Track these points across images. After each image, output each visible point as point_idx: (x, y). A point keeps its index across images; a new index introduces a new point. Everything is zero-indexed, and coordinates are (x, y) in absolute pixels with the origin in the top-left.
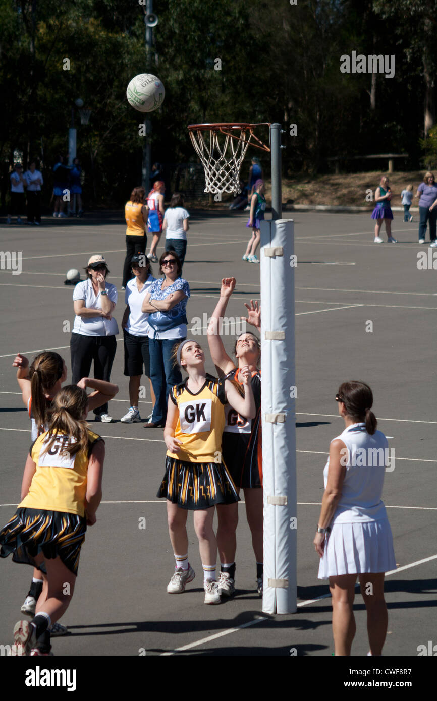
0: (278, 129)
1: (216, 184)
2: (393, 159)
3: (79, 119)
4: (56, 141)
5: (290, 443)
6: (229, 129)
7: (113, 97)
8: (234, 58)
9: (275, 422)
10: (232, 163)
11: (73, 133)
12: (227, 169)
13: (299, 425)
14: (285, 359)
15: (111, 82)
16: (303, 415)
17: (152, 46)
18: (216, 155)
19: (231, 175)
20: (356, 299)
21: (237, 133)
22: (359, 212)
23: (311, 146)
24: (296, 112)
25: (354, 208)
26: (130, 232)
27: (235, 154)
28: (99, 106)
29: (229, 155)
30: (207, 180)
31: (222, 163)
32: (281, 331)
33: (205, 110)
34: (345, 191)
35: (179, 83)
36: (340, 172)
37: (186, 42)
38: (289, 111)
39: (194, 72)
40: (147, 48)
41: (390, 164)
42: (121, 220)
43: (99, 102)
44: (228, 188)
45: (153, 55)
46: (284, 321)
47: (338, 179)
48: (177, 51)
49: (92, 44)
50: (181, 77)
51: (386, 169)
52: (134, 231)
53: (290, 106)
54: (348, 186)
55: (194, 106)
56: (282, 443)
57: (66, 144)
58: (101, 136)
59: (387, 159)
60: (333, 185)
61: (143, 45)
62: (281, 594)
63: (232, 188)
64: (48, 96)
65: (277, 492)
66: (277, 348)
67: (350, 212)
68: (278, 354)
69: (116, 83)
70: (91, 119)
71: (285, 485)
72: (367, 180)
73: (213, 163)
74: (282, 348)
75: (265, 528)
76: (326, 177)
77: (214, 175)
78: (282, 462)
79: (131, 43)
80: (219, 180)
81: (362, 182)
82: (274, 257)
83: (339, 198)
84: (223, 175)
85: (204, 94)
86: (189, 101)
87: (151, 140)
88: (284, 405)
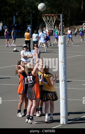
0: (62, 15)
1: (48, 28)
3: (16, 14)
4: (10, 19)
5: (66, 86)
6: (51, 16)
7: (23, 9)
9: (62, 81)
10: (52, 23)
11: (14, 17)
13: (68, 82)
14: (64, 67)
16: (68, 80)
18: (48, 21)
19: (52, 26)
20: (79, 54)
21: (53, 16)
23: (68, 19)
24: (65, 12)
27: (53, 21)
28: (20, 11)
29: (51, 21)
31: (50, 23)
32: (64, 61)
38: (63, 11)
44: (51, 29)
46: (64, 58)
50: (38, 4)
56: (64, 86)
57: (13, 20)
58: (21, 18)
62: (64, 120)
64: (9, 9)
65: (63, 97)
66: (63, 65)
68: (63, 66)
69: (24, 5)
70: (18, 14)
71: (65, 95)
73: (48, 23)
75: (60, 105)
76: (72, 26)
77: (48, 26)
78: (64, 90)
80: (49, 27)
82: (62, 44)
84: (50, 26)
87: (32, 19)
88: (64, 77)
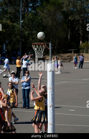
0: (51, 44)
2: (74, 51)
3: (6, 42)
5: (54, 111)
6: (41, 44)
7: (13, 37)
8: (39, 29)
9: (50, 107)
10: (41, 51)
11: (4, 45)
12: (40, 53)
13: (55, 108)
15: (13, 34)
16: (56, 106)
17: (22, 26)
19: (41, 54)
20: (66, 81)
22: (67, 62)
23: (56, 48)
24: (52, 41)
25: (66, 61)
26: (17, 66)
27: (42, 49)
29: (40, 50)
30: (36, 55)
31: (39, 51)
32: (52, 87)
33: (33, 40)
34: (63, 58)
35: (28, 34)
36: (62, 53)
37: (29, 25)
38: (51, 40)
39: (31, 32)
40: (21, 26)
41: (73, 52)
42: (15, 64)
43: (10, 38)
44: (40, 57)
45: (22, 28)
46: (52, 85)
47: (62, 55)
48: (27, 27)
49: (8, 26)
50: (28, 33)
51: (72, 53)
52: (18, 66)
53: (51, 39)
54: (64, 56)
55: (31, 39)
56: (52, 111)
57: (3, 47)
58: (10, 45)
59: (72, 51)
60: (61, 56)
61: (20, 26)
63: (41, 57)
65: (51, 122)
67: (65, 62)
68: (51, 92)
69: (14, 34)
70: (8, 42)
72: (68, 55)
73: (37, 51)
74: (52, 91)
75: (48, 130)
76: (59, 54)
78: (52, 115)
79: (17, 25)
80: (38, 55)
81: (67, 56)
83: (62, 59)
84: (39, 54)
85: (33, 36)
86: (29, 38)
87: (21, 46)
88: (52, 103)
